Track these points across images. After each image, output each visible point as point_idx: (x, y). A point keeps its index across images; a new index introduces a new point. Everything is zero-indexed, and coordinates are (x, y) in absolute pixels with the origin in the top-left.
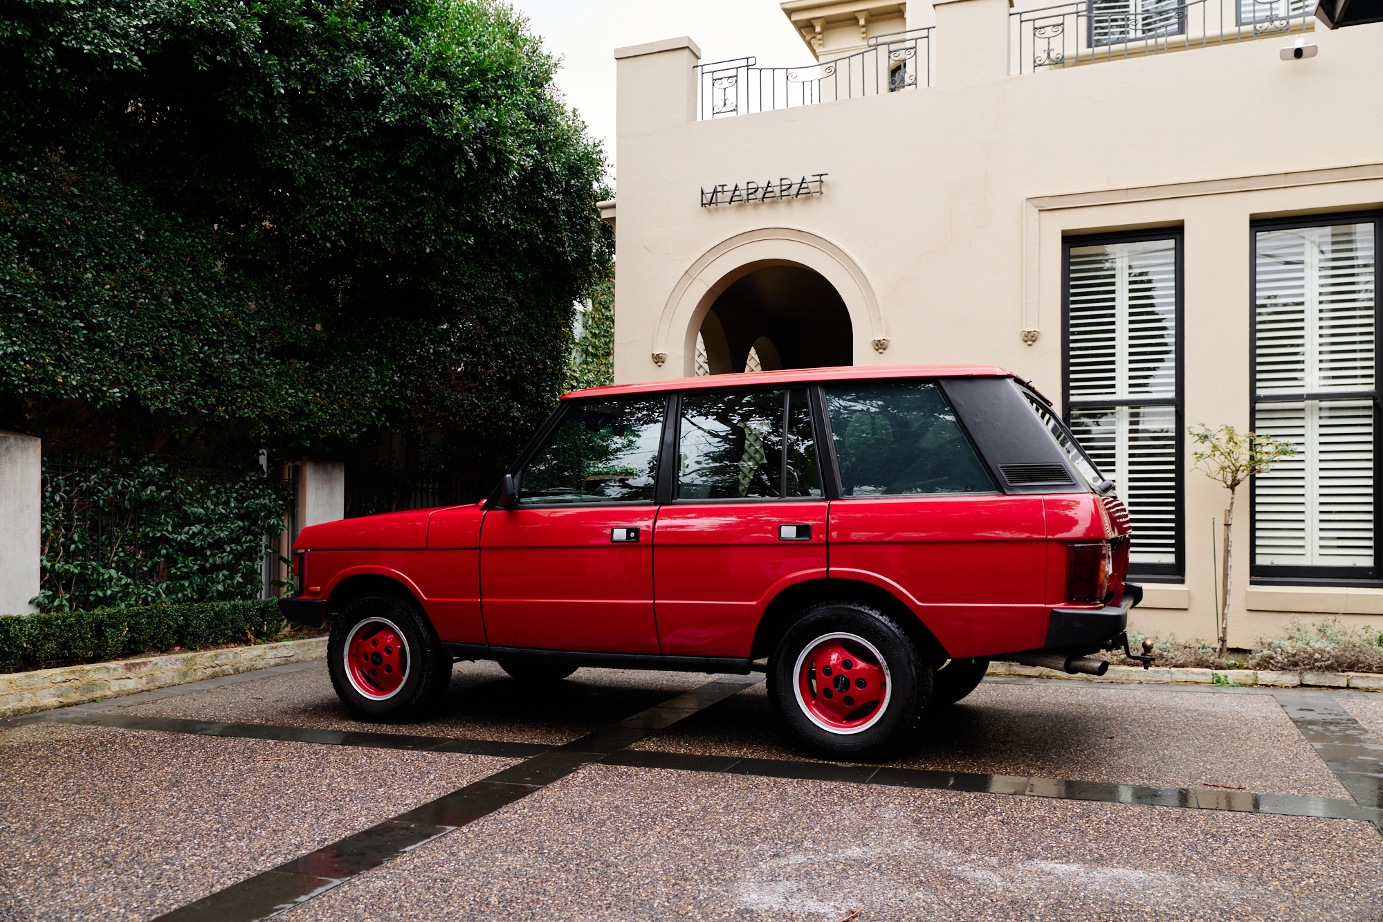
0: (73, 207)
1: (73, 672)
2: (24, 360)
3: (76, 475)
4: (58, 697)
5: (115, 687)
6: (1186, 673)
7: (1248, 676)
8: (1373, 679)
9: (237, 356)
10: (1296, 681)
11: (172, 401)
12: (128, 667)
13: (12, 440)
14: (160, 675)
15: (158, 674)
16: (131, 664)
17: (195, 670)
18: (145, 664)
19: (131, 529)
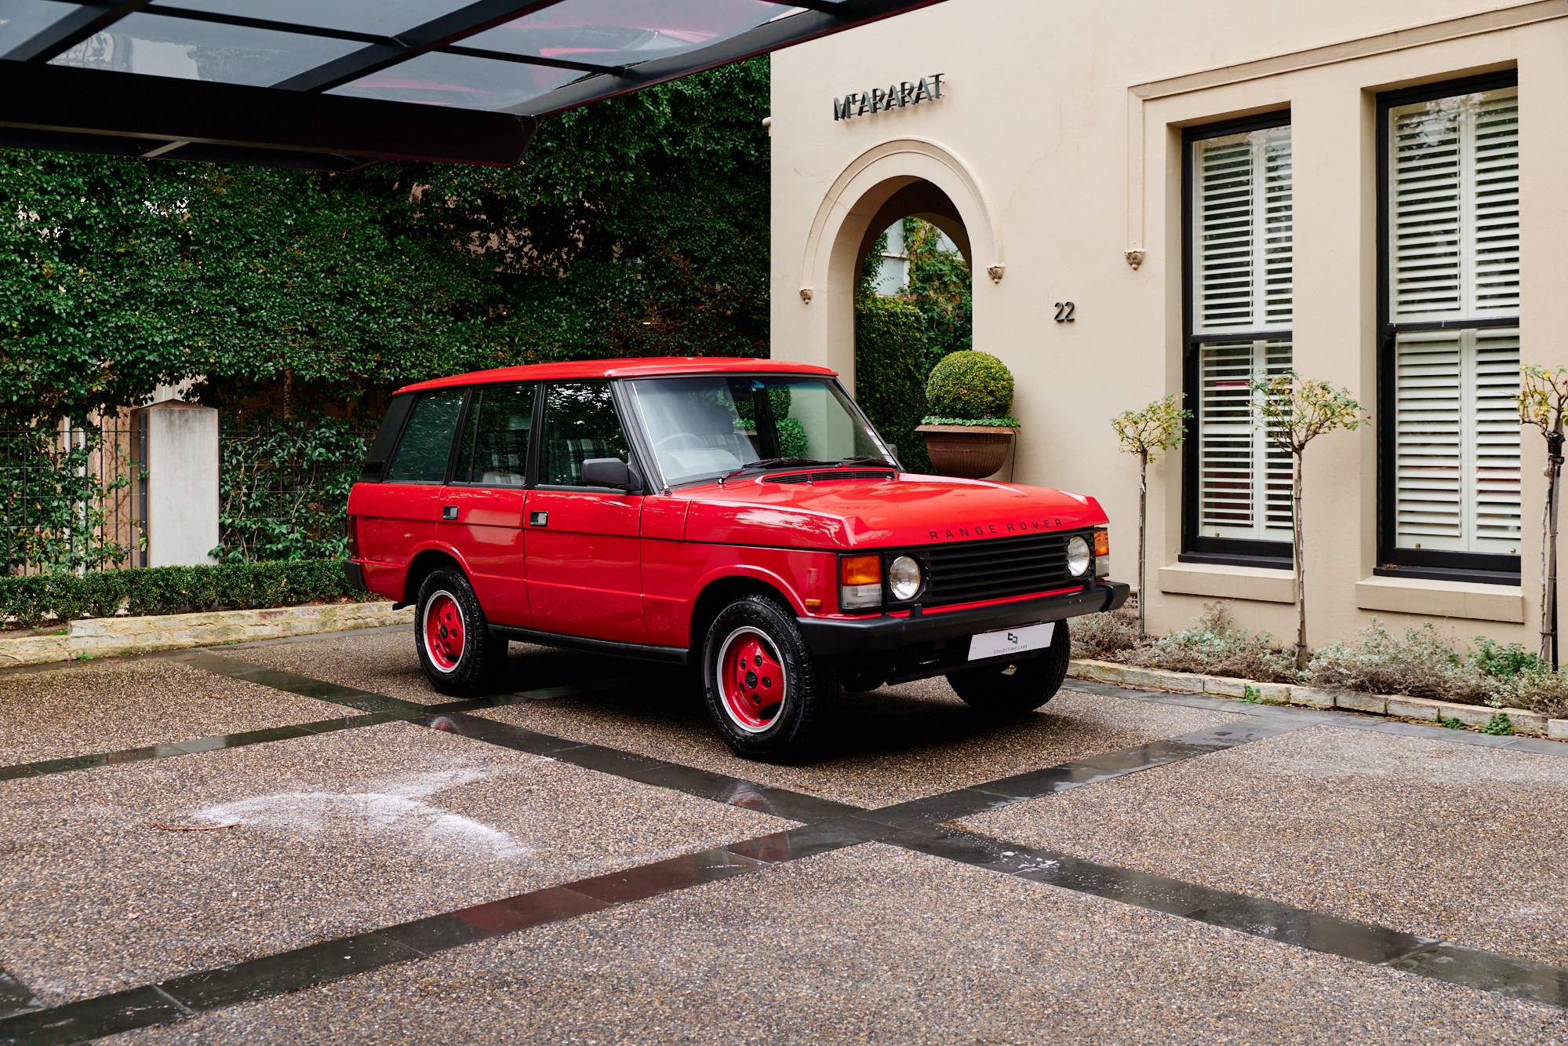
0: (224, 205)
1: (209, 617)
2: (183, 345)
3: (257, 440)
4: (194, 637)
5: (250, 632)
6: (1219, 684)
7: (1280, 692)
8: (1413, 705)
9: (399, 320)
10: (1329, 703)
11: (327, 369)
12: (263, 616)
13: (190, 412)
14: (297, 624)
15: (294, 622)
16: (267, 613)
17: (335, 621)
18: (281, 613)
19: (314, 488)
